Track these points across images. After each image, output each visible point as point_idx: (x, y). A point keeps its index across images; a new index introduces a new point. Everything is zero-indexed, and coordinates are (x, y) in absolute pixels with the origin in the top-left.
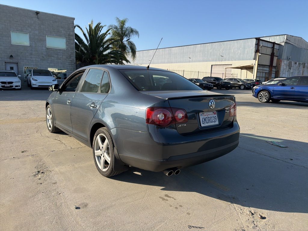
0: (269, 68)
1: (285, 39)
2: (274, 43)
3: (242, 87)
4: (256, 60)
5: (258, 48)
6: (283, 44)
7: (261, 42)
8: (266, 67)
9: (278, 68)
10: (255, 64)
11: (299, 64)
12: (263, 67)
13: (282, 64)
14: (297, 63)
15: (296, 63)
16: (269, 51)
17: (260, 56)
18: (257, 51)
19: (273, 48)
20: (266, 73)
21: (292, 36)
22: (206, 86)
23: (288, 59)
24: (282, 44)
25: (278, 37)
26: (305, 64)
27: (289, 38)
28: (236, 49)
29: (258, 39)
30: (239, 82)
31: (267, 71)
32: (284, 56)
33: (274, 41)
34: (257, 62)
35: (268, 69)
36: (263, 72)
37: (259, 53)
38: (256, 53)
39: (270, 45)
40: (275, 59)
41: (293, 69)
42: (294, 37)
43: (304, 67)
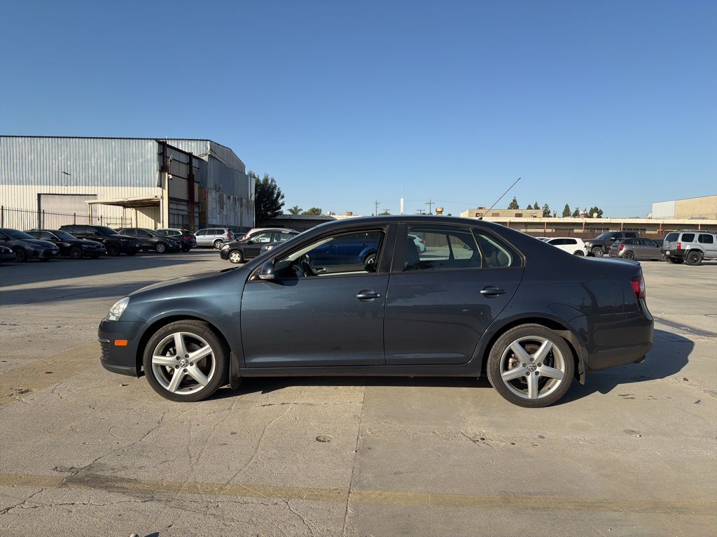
0: (188, 205)
1: (209, 148)
2: (190, 155)
3: (161, 248)
4: (164, 188)
5: (163, 162)
6: (206, 158)
7: (168, 150)
8: (181, 203)
9: (202, 205)
10: (162, 197)
11: (234, 199)
12: (177, 204)
13: (210, 199)
14: (232, 197)
15: (229, 198)
16: (184, 171)
17: (171, 179)
18: (163, 169)
19: (190, 164)
20: (183, 216)
21: (219, 145)
22: (91, 248)
23: (217, 189)
24: (203, 158)
25: (194, 144)
26: (242, 199)
27: (215, 146)
28: (102, 160)
29: (163, 145)
30: (152, 236)
31: (185, 213)
32: (211, 183)
33: (190, 151)
34: (166, 192)
35: (185, 208)
36: (178, 215)
37: (169, 174)
38: (162, 174)
39: (184, 159)
40: (196, 186)
41: (227, 210)
42: (220, 147)
43: (241, 206)
